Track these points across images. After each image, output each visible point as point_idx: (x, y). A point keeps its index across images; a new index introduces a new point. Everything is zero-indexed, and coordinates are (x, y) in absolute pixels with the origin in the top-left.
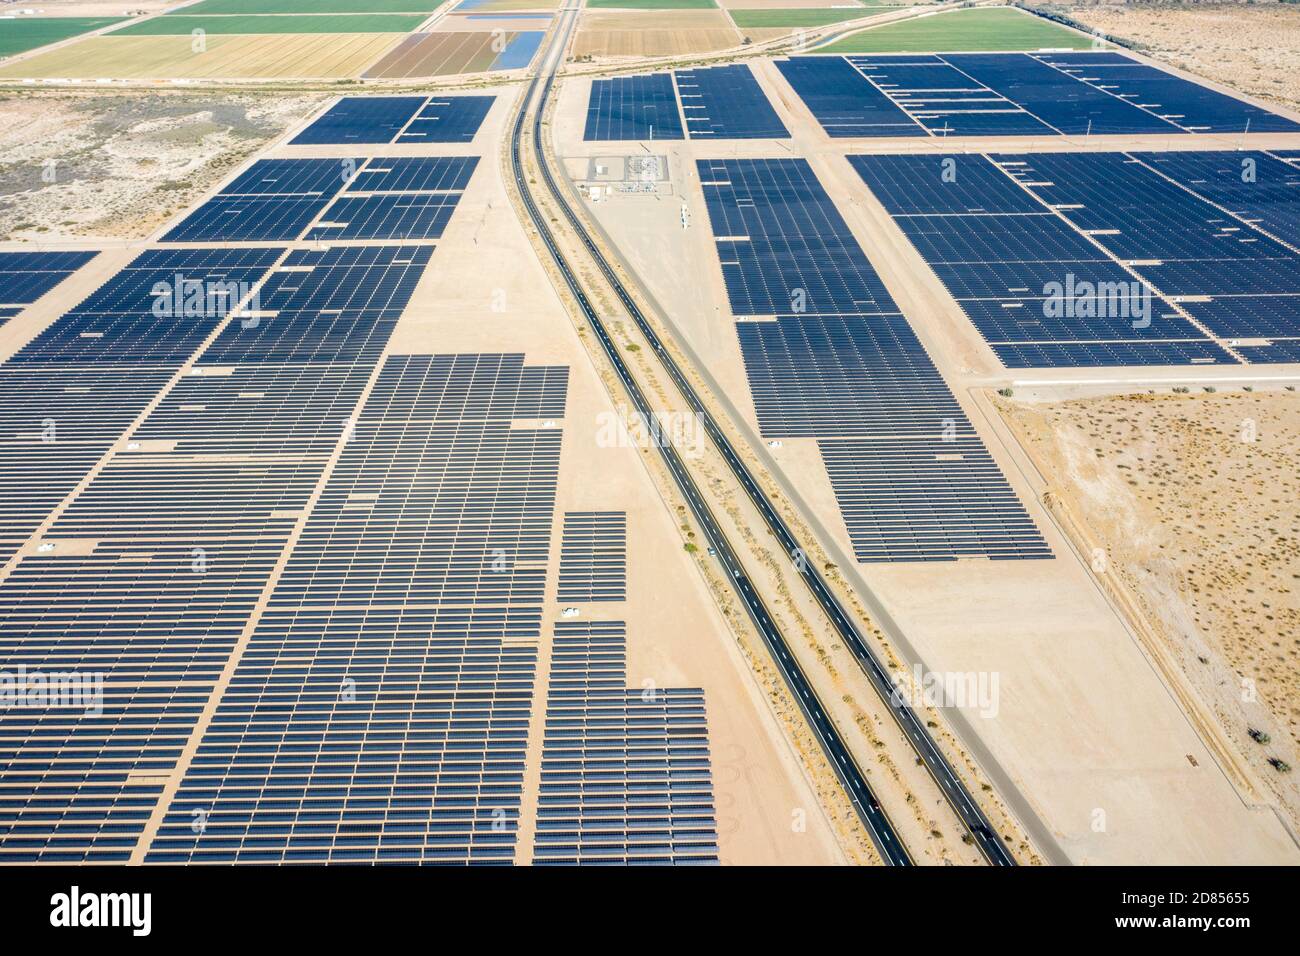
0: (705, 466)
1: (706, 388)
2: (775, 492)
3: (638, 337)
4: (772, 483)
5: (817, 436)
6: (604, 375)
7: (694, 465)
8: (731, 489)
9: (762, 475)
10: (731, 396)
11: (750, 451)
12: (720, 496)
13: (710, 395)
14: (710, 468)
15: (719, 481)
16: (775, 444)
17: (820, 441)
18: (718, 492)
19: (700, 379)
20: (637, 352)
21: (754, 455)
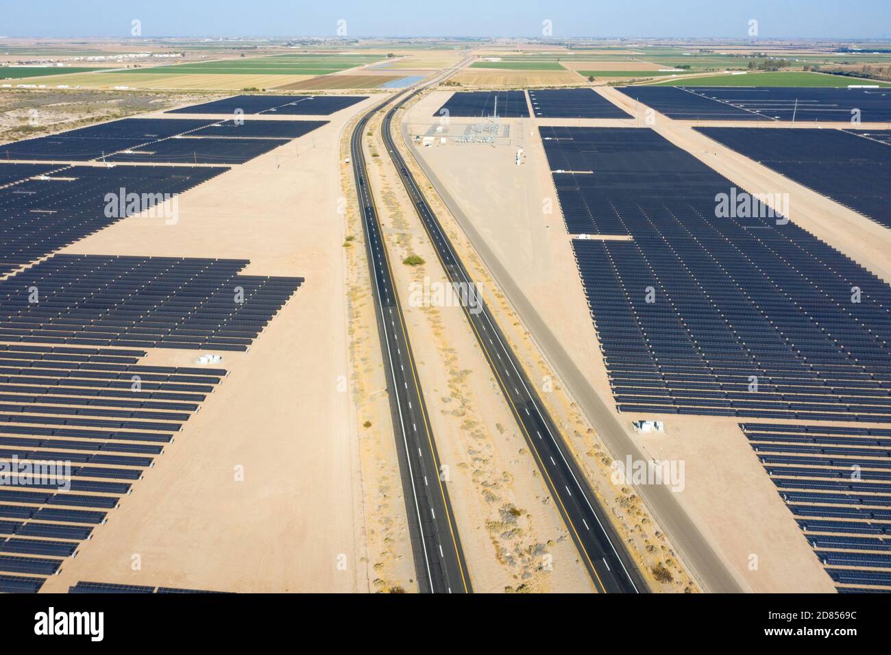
0: (488, 467)
1: (516, 318)
2: (661, 557)
3: (424, 247)
4: (650, 529)
5: (738, 414)
6: (353, 292)
7: (462, 465)
8: (543, 541)
9: (623, 502)
10: (558, 331)
11: (595, 438)
12: (511, 560)
13: (522, 328)
14: (499, 474)
15: (515, 513)
16: (648, 427)
17: (748, 426)
18: (508, 545)
19: (508, 305)
20: (418, 266)
21: (603, 449)
